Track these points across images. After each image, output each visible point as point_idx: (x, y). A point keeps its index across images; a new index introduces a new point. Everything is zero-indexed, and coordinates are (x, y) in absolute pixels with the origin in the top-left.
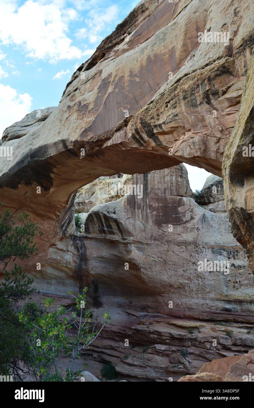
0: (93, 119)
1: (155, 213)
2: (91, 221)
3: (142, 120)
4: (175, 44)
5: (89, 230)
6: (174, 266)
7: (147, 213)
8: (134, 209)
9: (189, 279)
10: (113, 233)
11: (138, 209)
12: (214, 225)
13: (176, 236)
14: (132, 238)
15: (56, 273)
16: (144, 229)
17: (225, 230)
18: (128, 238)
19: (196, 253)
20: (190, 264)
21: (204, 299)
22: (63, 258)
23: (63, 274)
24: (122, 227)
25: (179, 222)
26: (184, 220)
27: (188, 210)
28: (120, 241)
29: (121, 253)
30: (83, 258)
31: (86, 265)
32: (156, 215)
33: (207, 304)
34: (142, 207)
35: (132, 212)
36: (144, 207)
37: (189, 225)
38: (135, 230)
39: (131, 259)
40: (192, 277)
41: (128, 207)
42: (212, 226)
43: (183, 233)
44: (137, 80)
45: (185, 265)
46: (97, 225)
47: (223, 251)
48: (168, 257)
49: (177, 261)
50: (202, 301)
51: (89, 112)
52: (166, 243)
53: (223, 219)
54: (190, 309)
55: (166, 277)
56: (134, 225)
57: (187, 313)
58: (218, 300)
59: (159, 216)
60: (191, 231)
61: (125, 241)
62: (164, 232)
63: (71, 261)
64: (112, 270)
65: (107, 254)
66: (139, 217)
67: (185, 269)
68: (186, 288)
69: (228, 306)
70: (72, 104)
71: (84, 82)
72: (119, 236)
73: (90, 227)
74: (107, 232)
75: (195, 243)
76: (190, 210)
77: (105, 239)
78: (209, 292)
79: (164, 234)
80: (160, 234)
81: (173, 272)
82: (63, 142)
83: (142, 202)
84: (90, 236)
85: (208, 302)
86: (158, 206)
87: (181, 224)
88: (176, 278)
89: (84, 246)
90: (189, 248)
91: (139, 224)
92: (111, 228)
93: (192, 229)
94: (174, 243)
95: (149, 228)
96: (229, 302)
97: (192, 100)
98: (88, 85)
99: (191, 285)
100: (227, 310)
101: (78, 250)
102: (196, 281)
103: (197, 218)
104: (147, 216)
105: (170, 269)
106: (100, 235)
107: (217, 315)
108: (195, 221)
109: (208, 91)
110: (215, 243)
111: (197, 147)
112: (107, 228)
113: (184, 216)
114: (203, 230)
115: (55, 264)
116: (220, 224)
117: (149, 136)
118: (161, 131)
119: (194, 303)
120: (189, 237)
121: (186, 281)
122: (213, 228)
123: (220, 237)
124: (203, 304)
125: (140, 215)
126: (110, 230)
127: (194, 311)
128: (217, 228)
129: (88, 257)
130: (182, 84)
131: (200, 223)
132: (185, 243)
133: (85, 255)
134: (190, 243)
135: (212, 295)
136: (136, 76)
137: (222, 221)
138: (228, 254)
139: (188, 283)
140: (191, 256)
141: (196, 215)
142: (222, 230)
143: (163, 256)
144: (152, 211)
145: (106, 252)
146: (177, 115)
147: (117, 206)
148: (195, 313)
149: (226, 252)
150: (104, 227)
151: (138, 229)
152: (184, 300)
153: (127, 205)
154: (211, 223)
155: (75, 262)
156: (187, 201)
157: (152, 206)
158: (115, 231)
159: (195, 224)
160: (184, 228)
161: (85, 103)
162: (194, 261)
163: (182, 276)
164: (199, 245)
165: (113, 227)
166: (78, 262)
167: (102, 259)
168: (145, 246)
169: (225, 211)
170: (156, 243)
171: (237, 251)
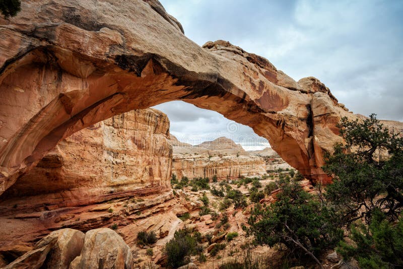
6: (88, 163)
13: (90, 138)
17: (111, 138)
19: (101, 153)
20: (98, 161)
21: (101, 187)
25: (92, 127)
26: (95, 126)
33: (102, 191)
37: (98, 131)
39: (58, 156)
40: (97, 172)
43: (94, 136)
45: (95, 162)
47: (112, 153)
48: (84, 156)
49: (90, 159)
50: (100, 189)
52: (84, 144)
54: (93, 196)
55: (82, 173)
57: (91, 200)
58: (107, 186)
60: (99, 136)
62: (82, 133)
67: (94, 166)
68: (94, 180)
69: (113, 190)
78: (103, 182)
79: (82, 135)
81: (87, 169)
87: (93, 129)
88: (88, 173)
90: (99, 149)
94: (89, 144)
96: (113, 186)
99: (97, 178)
100: (111, 192)
105: (85, 166)
110: (109, 147)
120: (97, 140)
121: (94, 175)
123: (110, 143)
124: (100, 191)
128: (107, 136)
132: (95, 145)
135: (105, 184)
138: (114, 155)
139: (95, 177)
140: (99, 155)
143: (80, 154)
148: (96, 199)
152: (90, 191)
159: (101, 131)
160: (95, 132)
162: (100, 159)
163: (92, 171)
168: (67, 144)
169: (109, 125)
170: (76, 142)
171: (118, 153)
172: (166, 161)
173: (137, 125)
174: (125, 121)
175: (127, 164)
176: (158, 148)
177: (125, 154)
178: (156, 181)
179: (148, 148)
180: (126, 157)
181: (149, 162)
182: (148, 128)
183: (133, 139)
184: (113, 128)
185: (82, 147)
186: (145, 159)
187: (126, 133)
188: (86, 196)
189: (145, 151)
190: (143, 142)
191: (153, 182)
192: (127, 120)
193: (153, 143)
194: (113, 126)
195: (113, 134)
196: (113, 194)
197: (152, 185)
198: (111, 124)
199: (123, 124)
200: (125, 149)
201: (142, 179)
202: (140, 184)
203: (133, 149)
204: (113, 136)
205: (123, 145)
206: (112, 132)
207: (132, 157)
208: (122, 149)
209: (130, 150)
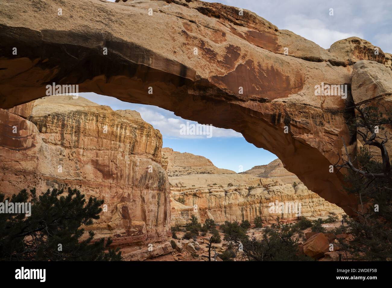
12: (48, 157)
13: (14, 162)
17: (57, 163)
19: (34, 184)
25: (19, 147)
26: (25, 145)
27: (30, 135)
37: (30, 153)
42: (46, 157)
43: (22, 160)
44: (265, 75)
47: (55, 184)
48: (2, 188)
52: (1, 170)
53: (55, 152)
60: (31, 159)
75: (34, 174)
76: (32, 136)
87: (21, 150)
90: (29, 178)
93: (33, 157)
94: (11, 171)
103: (37, 147)
108: (35, 149)
110: (50, 175)
113: (25, 141)
114: (41, 160)
116: (53, 156)
117: (285, 122)
120: (28, 166)
122: (47, 159)
123: (53, 169)
128: (50, 159)
131: (39, 152)
132: (24, 173)
134: (30, 173)
138: (59, 187)
140: (28, 187)
141: (37, 143)
142: (55, 162)
149: (57, 185)
156: (30, 125)
159: (35, 152)
160: (23, 154)
164: (37, 176)
169: (56, 144)
171: (67, 184)
172: (153, 197)
173: (101, 143)
174: (82, 136)
176: (138, 176)
177: (81, 186)
178: (136, 226)
179: (121, 176)
181: (123, 197)
182: (119, 147)
183: (95, 163)
184: (62, 149)
186: (117, 192)
187: (83, 155)
189: (115, 181)
190: (112, 167)
191: (130, 228)
192: (85, 136)
193: (129, 169)
194: (62, 145)
195: (61, 157)
197: (128, 233)
198: (59, 143)
199: (78, 141)
200: (81, 178)
201: (110, 223)
202: (106, 231)
203: (95, 179)
204: (61, 160)
205: (78, 172)
206: (59, 153)
207: (92, 189)
208: (74, 179)
209: (88, 179)
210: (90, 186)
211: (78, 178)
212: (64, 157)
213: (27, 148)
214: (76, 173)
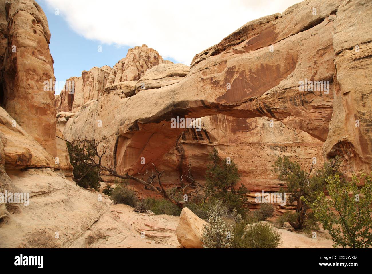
0: (224, 92)
1: (231, 124)
2: (187, 132)
3: (264, 104)
4: (279, 63)
5: (185, 138)
6: (246, 159)
7: (225, 125)
8: (217, 122)
9: (256, 167)
10: (203, 139)
11: (220, 122)
12: (271, 130)
13: (246, 139)
14: (217, 142)
15: (166, 168)
16: (224, 135)
17: (278, 133)
18: (214, 142)
19: (260, 149)
20: (257, 157)
21: (266, 179)
22: (171, 159)
23: (170, 169)
24: (209, 135)
25: (248, 129)
26: (251, 128)
27: (253, 121)
28: (208, 144)
29: (208, 152)
30: (183, 157)
31: (185, 162)
32: (232, 125)
33: (268, 182)
34: (222, 121)
35: (216, 124)
36: (223, 121)
37: (254, 131)
38: (219, 136)
40: (258, 166)
41: (213, 121)
43: (251, 137)
44: (255, 76)
45: (253, 158)
46: (192, 135)
47: (277, 147)
48: (242, 153)
49: (248, 155)
50: (265, 181)
51: (221, 86)
52: (240, 144)
53: (277, 126)
54: (258, 185)
55: (241, 166)
56: (218, 134)
57: (256, 188)
58: (275, 179)
59: (234, 126)
60: (256, 135)
61: (212, 144)
62: (238, 137)
63: (176, 160)
64: (202, 164)
65: (199, 154)
66: (220, 127)
67: (253, 161)
68: (254, 173)
69: (281, 182)
70: (205, 77)
71: (213, 65)
72: (207, 141)
73: (186, 136)
74: (198, 139)
75: (259, 144)
76: (255, 121)
77: (197, 144)
78: (269, 174)
79: (238, 138)
80: (235, 138)
81: (246, 163)
82: (202, 101)
83: (222, 118)
84: (186, 142)
85: (268, 180)
86: (233, 119)
87: (249, 131)
88: (248, 167)
89: (182, 149)
90: (256, 146)
91: (221, 133)
92: (202, 136)
93: (257, 134)
94: (245, 144)
95: (228, 135)
97: (295, 103)
98: (216, 68)
99: (258, 171)
100: (281, 185)
101: (179, 152)
102: (261, 168)
103: (260, 126)
104: (226, 126)
105: (243, 161)
106: (194, 141)
107: (275, 188)
108: (258, 128)
109: (303, 100)
110: (272, 142)
111: (298, 125)
112: (199, 136)
113: (251, 125)
114: (264, 134)
115: (167, 163)
116: (275, 129)
117: (268, 112)
118: (276, 111)
119: (260, 182)
120: (255, 139)
121: (254, 168)
122: (270, 132)
123: (275, 138)
124: (266, 182)
125: (222, 126)
126: (200, 137)
127: (260, 187)
128: (272, 132)
129: (186, 157)
130: (288, 92)
131: (262, 130)
132: (253, 144)
133: (184, 155)
134: (256, 144)
135: (271, 176)
136: (254, 73)
137: (276, 127)
138: (281, 149)
139: (255, 170)
140: (257, 151)
141: (259, 124)
142: (276, 133)
143: (238, 153)
144: (229, 123)
145: (198, 152)
146: (286, 107)
147: (205, 121)
149: (279, 148)
150: (196, 135)
151: (220, 136)
152: (253, 180)
153: (212, 120)
154: (269, 129)
155: (178, 160)
157: (229, 119)
158: (204, 138)
159: (258, 130)
160: (251, 133)
161: (217, 79)
162: (259, 155)
163: (252, 165)
164: (262, 144)
165: (203, 135)
166: (180, 160)
167: (195, 157)
168: (226, 147)
170: (233, 144)
171: (286, 147)
175: (301, 157)
177: (299, 147)
180: (299, 150)
185: (240, 147)
188: (249, 184)
195: (281, 128)
196: (284, 186)
200: (299, 141)
203: (312, 140)
204: (282, 130)
205: (296, 137)
206: (280, 126)
207: (310, 148)
208: (292, 142)
209: (306, 141)
210: (308, 146)
211: (296, 141)
212: (284, 128)
213: (253, 129)
214: (295, 138)
